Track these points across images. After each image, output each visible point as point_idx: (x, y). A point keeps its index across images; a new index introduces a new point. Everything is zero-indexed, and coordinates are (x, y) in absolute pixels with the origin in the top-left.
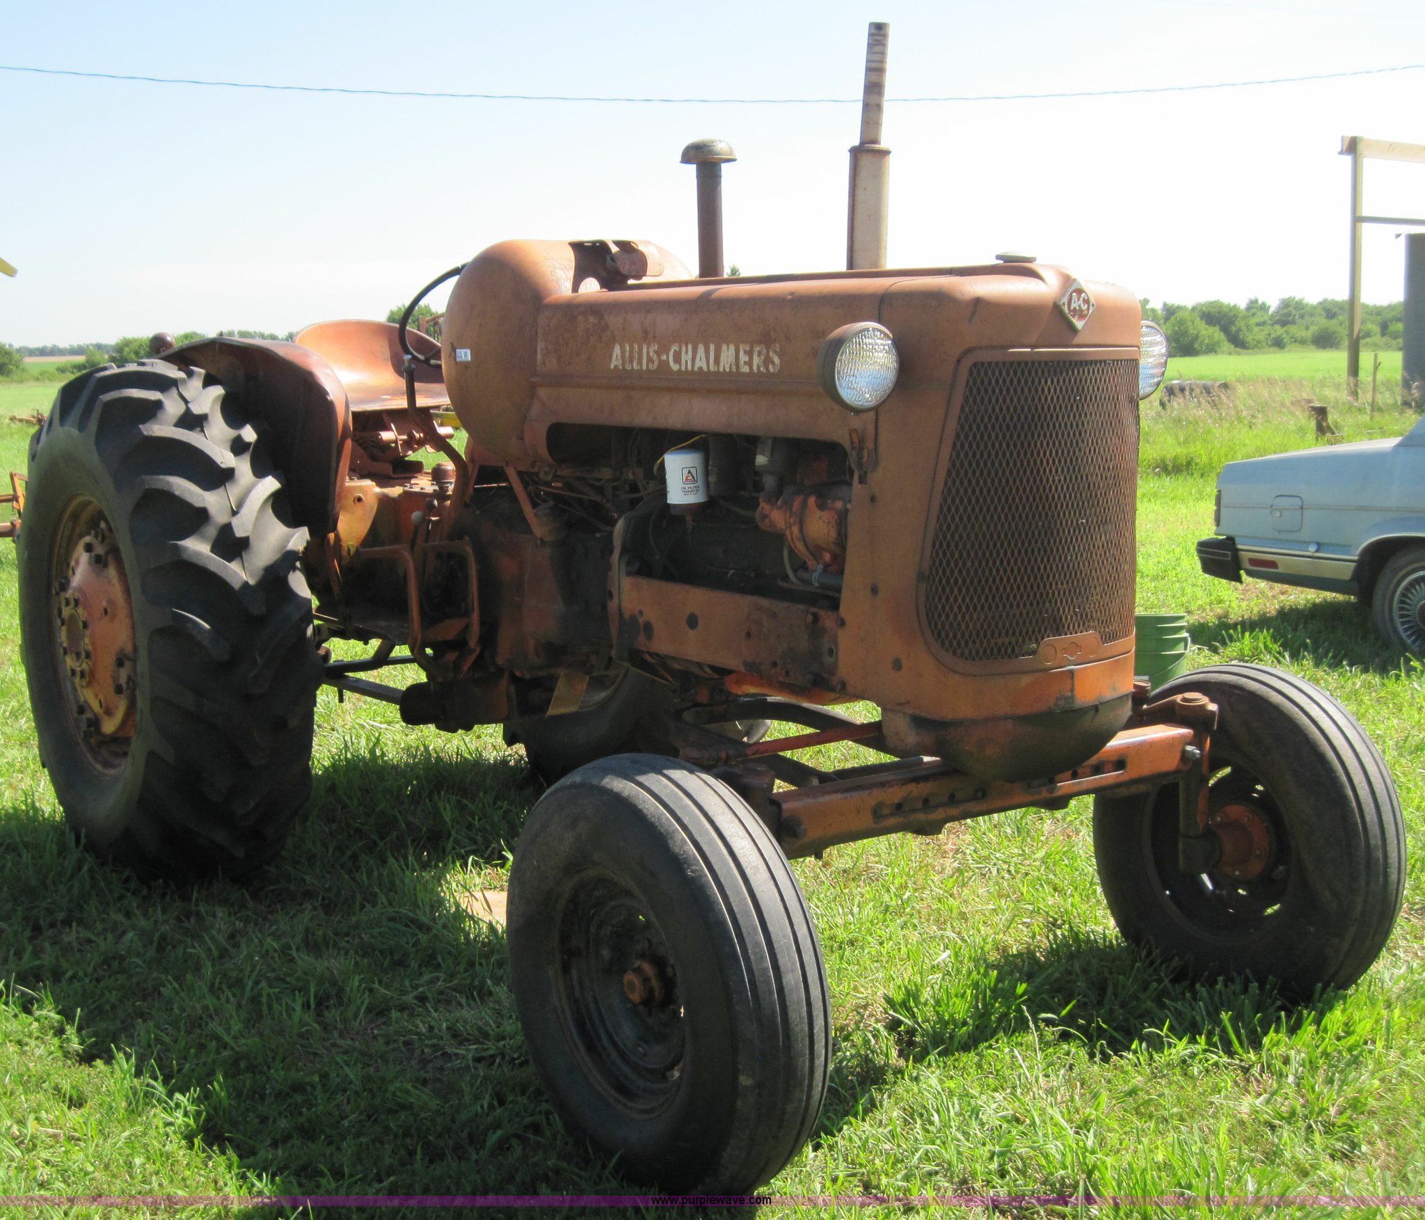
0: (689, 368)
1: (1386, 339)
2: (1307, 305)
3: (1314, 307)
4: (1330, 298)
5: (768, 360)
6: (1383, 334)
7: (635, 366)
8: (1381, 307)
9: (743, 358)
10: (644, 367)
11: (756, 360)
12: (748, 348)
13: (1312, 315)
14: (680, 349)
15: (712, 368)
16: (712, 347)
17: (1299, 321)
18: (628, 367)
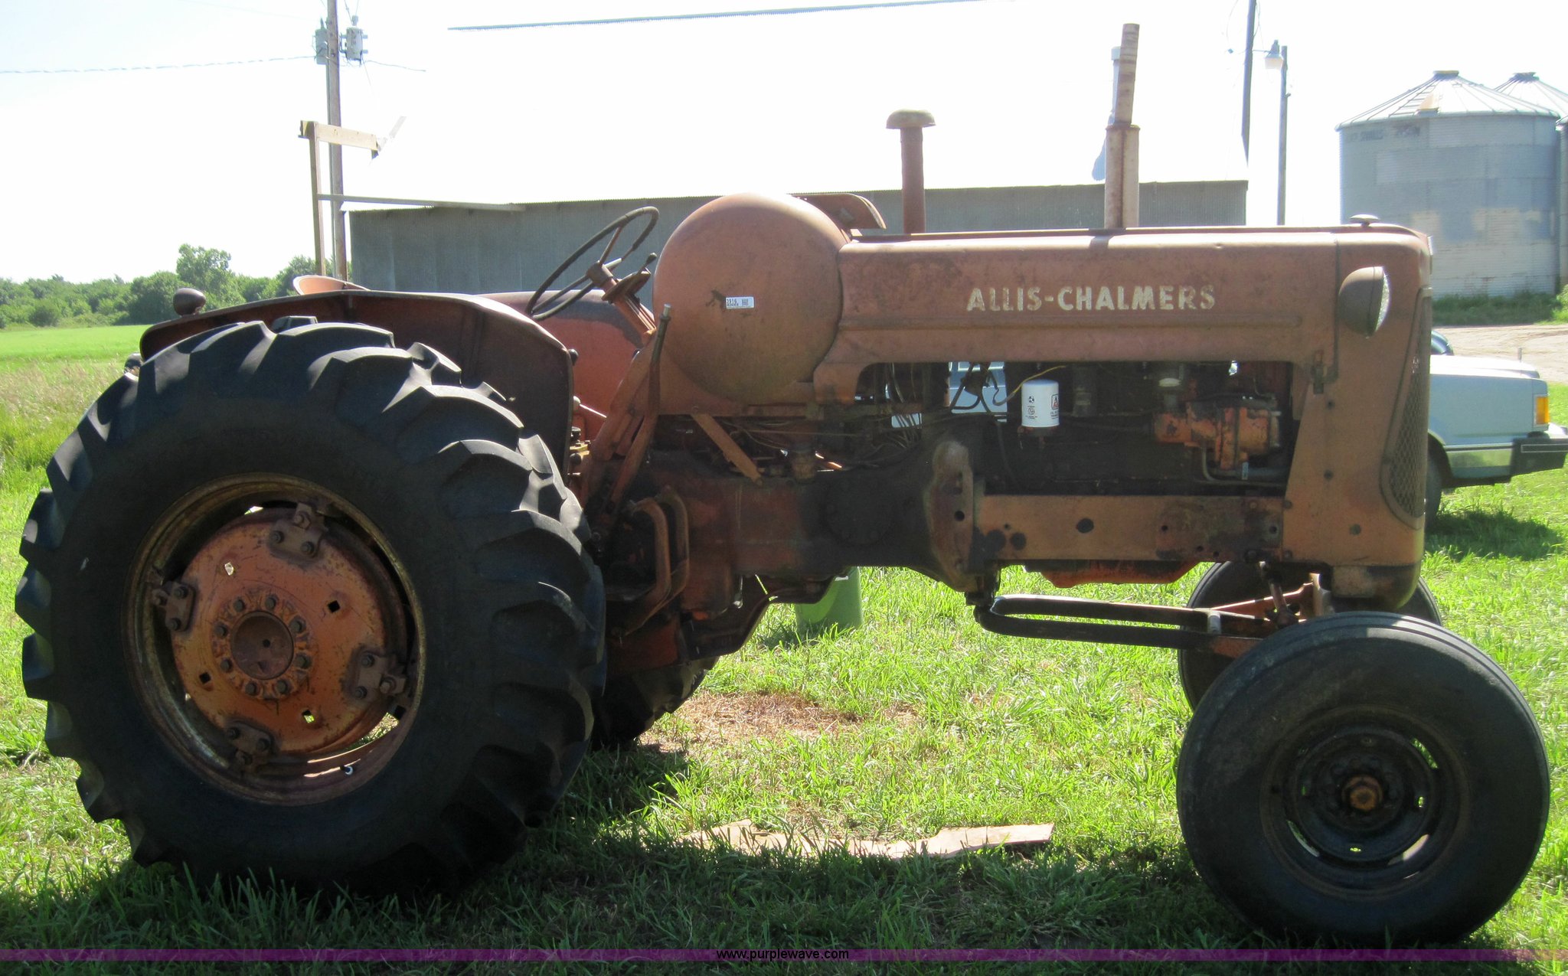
0: (1089, 307)
1: (97, 314)
2: (16, 285)
3: (22, 287)
4: (35, 278)
5: (1198, 300)
6: (94, 310)
7: (1006, 307)
8: (87, 285)
9: (1164, 297)
10: (1020, 308)
11: (1182, 300)
12: (1171, 289)
13: (21, 295)
14: (1074, 292)
15: (1121, 306)
16: (1121, 291)
17: (9, 301)
18: (994, 308)
